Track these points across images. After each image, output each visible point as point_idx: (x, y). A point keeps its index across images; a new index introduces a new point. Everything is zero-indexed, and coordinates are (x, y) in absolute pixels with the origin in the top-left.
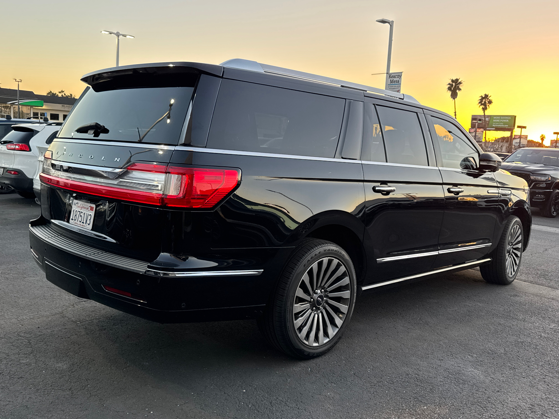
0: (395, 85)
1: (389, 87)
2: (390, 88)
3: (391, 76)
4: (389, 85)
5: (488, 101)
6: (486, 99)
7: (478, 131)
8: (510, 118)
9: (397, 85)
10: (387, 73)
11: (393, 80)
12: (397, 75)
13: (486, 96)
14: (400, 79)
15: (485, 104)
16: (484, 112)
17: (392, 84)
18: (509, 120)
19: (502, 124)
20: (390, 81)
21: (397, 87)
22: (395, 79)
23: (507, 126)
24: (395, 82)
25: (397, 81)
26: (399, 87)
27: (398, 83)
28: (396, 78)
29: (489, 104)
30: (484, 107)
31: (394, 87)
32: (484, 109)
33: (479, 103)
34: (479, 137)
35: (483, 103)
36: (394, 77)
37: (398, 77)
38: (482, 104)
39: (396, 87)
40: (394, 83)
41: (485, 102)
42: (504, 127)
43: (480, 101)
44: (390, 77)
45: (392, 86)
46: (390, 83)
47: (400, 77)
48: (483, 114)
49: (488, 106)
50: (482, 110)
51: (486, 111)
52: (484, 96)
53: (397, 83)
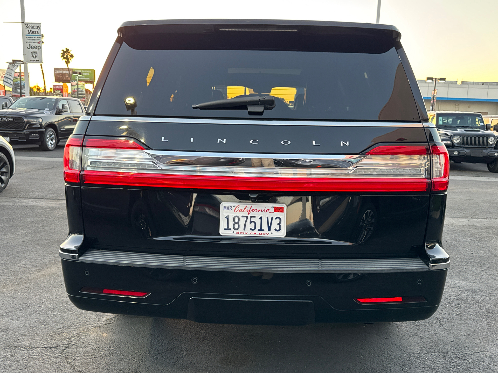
0: (35, 37)
1: (27, 37)
2: (29, 38)
3: (28, 26)
4: (26, 35)
5: (70, 56)
6: (68, 53)
7: (80, 84)
8: (90, 72)
9: (37, 37)
10: (22, 23)
11: (31, 30)
12: (35, 25)
13: (67, 50)
14: (39, 30)
15: (67, 58)
16: (67, 65)
17: (30, 34)
18: (89, 73)
19: (84, 77)
20: (28, 31)
21: (37, 39)
22: (33, 30)
23: (89, 79)
24: (34, 33)
25: (36, 32)
26: (39, 38)
27: (38, 35)
28: (34, 28)
29: (71, 58)
30: (67, 61)
31: (33, 38)
32: (67, 62)
33: (62, 56)
34: (82, 90)
35: (65, 56)
36: (32, 28)
37: (36, 28)
38: (64, 58)
39: (35, 39)
40: (32, 34)
41: (67, 56)
42: (86, 80)
43: (62, 55)
44: (26, 26)
45: (30, 36)
46: (28, 33)
47: (39, 28)
48: (67, 68)
49: (70, 59)
50: (65, 63)
51: (69, 64)
52: (65, 50)
53: (36, 34)
